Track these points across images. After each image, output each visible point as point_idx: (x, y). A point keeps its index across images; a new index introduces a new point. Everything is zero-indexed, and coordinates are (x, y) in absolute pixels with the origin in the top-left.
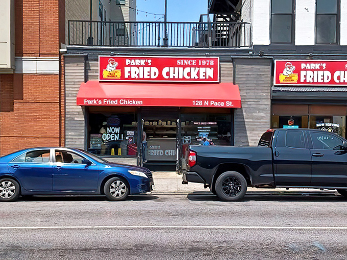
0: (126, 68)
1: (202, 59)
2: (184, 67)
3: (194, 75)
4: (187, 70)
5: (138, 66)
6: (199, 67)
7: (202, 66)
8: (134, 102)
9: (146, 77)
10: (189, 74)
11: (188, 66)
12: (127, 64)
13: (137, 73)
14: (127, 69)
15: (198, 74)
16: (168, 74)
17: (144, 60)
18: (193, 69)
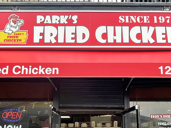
0: (35, 28)
1: (158, 15)
2: (131, 25)
3: (147, 37)
4: (136, 30)
5: (56, 26)
6: (154, 25)
7: (159, 24)
8: (41, 71)
9: (69, 40)
10: (139, 36)
11: (137, 24)
12: (38, 22)
13: (54, 35)
14: (37, 30)
15: (154, 36)
16: (105, 36)
17: (67, 17)
18: (144, 29)
